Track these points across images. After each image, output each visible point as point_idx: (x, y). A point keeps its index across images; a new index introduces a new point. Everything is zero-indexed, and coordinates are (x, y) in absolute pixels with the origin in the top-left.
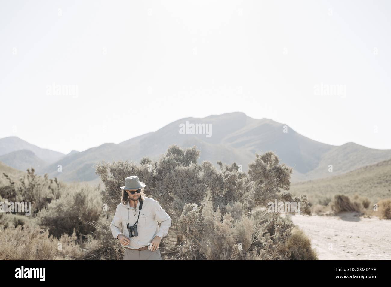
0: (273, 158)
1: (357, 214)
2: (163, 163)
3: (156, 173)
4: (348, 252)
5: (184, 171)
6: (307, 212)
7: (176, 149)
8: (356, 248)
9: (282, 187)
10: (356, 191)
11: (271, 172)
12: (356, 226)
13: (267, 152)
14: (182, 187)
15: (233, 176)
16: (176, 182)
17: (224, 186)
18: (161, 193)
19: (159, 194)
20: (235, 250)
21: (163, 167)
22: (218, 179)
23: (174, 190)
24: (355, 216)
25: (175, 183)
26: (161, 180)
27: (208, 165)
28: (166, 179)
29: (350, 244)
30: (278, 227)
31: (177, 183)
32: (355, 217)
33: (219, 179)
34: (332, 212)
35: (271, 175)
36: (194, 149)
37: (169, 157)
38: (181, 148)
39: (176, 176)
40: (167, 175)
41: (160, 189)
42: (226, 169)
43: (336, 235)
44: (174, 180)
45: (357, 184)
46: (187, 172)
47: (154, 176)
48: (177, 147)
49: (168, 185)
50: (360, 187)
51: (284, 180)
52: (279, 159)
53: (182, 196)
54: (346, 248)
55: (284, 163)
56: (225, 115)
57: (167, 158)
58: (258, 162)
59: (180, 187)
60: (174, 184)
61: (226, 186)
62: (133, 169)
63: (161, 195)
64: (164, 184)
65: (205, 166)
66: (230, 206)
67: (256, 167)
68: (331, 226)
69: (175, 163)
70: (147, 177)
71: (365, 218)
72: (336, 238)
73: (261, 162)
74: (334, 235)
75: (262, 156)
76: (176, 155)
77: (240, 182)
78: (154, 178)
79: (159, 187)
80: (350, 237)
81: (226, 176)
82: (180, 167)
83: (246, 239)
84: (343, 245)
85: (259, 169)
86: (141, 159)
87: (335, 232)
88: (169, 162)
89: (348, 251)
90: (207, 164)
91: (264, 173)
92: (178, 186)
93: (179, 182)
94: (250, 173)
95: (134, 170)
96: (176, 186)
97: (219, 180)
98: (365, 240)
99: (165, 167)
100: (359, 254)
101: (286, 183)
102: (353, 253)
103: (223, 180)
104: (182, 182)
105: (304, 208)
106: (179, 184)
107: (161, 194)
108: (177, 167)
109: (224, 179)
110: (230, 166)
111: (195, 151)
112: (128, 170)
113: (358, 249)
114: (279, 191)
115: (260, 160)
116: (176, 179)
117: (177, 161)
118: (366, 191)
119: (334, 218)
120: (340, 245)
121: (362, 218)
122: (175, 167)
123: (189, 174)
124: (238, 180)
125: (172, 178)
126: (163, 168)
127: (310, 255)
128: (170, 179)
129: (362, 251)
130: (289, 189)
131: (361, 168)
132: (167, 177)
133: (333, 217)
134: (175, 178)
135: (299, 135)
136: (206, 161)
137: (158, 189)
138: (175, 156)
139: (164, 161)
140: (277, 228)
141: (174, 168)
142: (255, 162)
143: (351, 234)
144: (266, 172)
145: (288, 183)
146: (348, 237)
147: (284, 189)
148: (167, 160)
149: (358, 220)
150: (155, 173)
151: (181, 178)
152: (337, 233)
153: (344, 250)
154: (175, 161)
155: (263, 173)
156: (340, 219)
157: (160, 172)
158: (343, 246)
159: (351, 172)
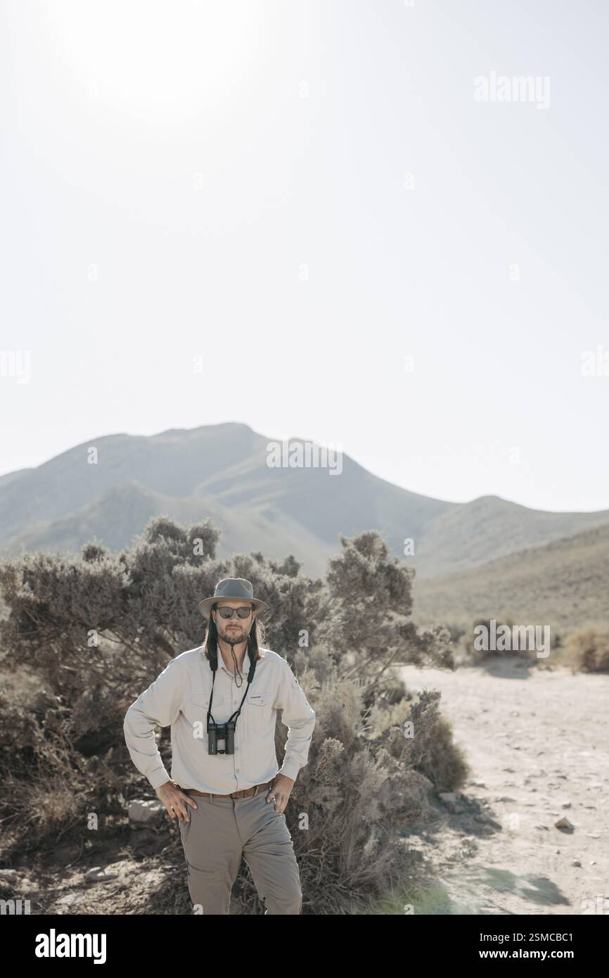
0: (377, 546)
1: (523, 661)
2: (143, 558)
3: (128, 580)
4: (518, 749)
5: (193, 576)
6: (446, 664)
7: (167, 527)
8: (532, 739)
9: (395, 609)
10: (502, 607)
11: (377, 578)
12: (524, 690)
13: (365, 532)
14: (190, 612)
15: (298, 586)
16: (175, 601)
17: (283, 610)
18: (142, 625)
19: (139, 628)
20: (328, 751)
21: (144, 566)
22: (269, 593)
23: (172, 618)
24: (519, 666)
25: (172, 603)
26: (141, 596)
27: (243, 562)
28: (153, 595)
29: (519, 731)
30: (383, 696)
31: (178, 603)
32: (519, 670)
33: (271, 593)
34: (468, 658)
35: (378, 584)
36: (206, 527)
37: (154, 545)
38: (178, 525)
39: (175, 586)
40: (154, 585)
41: (140, 618)
42: (271, 569)
43: (485, 711)
44: (171, 598)
45: (505, 590)
46: (200, 579)
47: (123, 587)
48: (170, 521)
49: (156, 607)
50: (510, 598)
51: (402, 594)
52: (389, 549)
53: (191, 632)
54: (512, 739)
55: (397, 557)
56: (202, 428)
57: (150, 547)
58: (348, 554)
59: (186, 611)
60: (170, 605)
61: (287, 610)
62: (75, 571)
63: (143, 631)
64: (148, 605)
65: (238, 564)
66: (303, 654)
67: (345, 567)
68: (471, 691)
69: (170, 558)
70: (109, 589)
71: (540, 670)
72: (485, 717)
73: (357, 555)
74: (480, 711)
75: (354, 541)
76: (170, 540)
77: (313, 599)
78: (125, 593)
79: (136, 613)
80: (515, 714)
81: (285, 589)
82: (184, 568)
83: (345, 726)
84: (503, 732)
85: (353, 572)
86: (85, 547)
87: (482, 703)
88: (157, 557)
89: (517, 746)
90: (242, 560)
91: (364, 580)
92: (179, 611)
93: (183, 601)
94: (331, 578)
95: (80, 574)
96: (176, 610)
97: (271, 596)
98: (549, 720)
99: (149, 568)
100: (541, 753)
101: (405, 600)
102: (528, 751)
103: (277, 596)
104: (188, 601)
105: (443, 654)
106: (183, 605)
107: (142, 628)
108: (176, 568)
109: (280, 594)
110: (280, 564)
111: (211, 531)
112: (66, 574)
113: (538, 740)
114: (391, 619)
115: (354, 552)
116: (176, 594)
117: (175, 553)
118: (523, 606)
119: (473, 672)
120: (498, 732)
121: (534, 670)
122: (172, 568)
123: (205, 582)
124: (309, 594)
125: (166, 592)
126: (144, 569)
127: (451, 757)
128: (162, 592)
129: (547, 745)
130: (409, 613)
131: (512, 555)
132: (154, 589)
133: (470, 670)
134: (172, 591)
135: (374, 477)
136: (240, 554)
137: (135, 617)
138: (168, 543)
139: (145, 554)
140: (379, 699)
141: (170, 569)
142: (343, 557)
143: (516, 708)
144: (368, 578)
145: (409, 602)
146: (511, 714)
147: (401, 614)
148: (152, 552)
149: (525, 676)
150: (126, 581)
151: (187, 591)
152: (486, 707)
153: (508, 745)
154: (171, 554)
155: (360, 579)
156: (487, 674)
157: (136, 577)
158: (504, 734)
159: (491, 562)
